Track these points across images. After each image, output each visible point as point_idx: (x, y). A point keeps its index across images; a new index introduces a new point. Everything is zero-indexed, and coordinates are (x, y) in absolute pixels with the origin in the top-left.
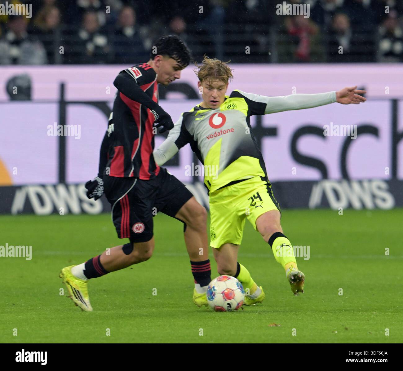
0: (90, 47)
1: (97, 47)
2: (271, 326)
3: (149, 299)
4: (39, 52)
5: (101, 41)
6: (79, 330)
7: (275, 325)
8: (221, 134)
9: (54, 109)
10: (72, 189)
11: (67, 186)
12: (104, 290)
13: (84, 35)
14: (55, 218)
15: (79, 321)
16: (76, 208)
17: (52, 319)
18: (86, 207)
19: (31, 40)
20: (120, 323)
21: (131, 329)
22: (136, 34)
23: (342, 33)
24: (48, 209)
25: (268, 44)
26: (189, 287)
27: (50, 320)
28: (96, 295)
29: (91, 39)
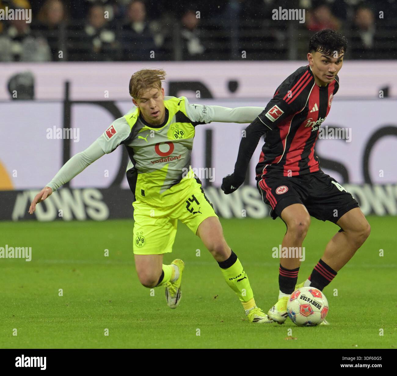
0: (97, 43)
1: (104, 43)
2: (288, 339)
3: (158, 310)
4: (43, 48)
5: (108, 36)
6: (82, 343)
7: (291, 339)
8: (168, 160)
9: (58, 109)
10: (77, 193)
11: (71, 191)
12: (110, 301)
13: (90, 31)
14: (58, 224)
15: (83, 334)
16: (80, 214)
17: (54, 331)
18: (92, 213)
19: (34, 36)
20: (127, 336)
21: (138, 343)
22: (146, 29)
23: (365, 28)
24: (51, 215)
25: (287, 40)
26: (201, 298)
27: (53, 332)
28: (102, 306)
29: (98, 34)
